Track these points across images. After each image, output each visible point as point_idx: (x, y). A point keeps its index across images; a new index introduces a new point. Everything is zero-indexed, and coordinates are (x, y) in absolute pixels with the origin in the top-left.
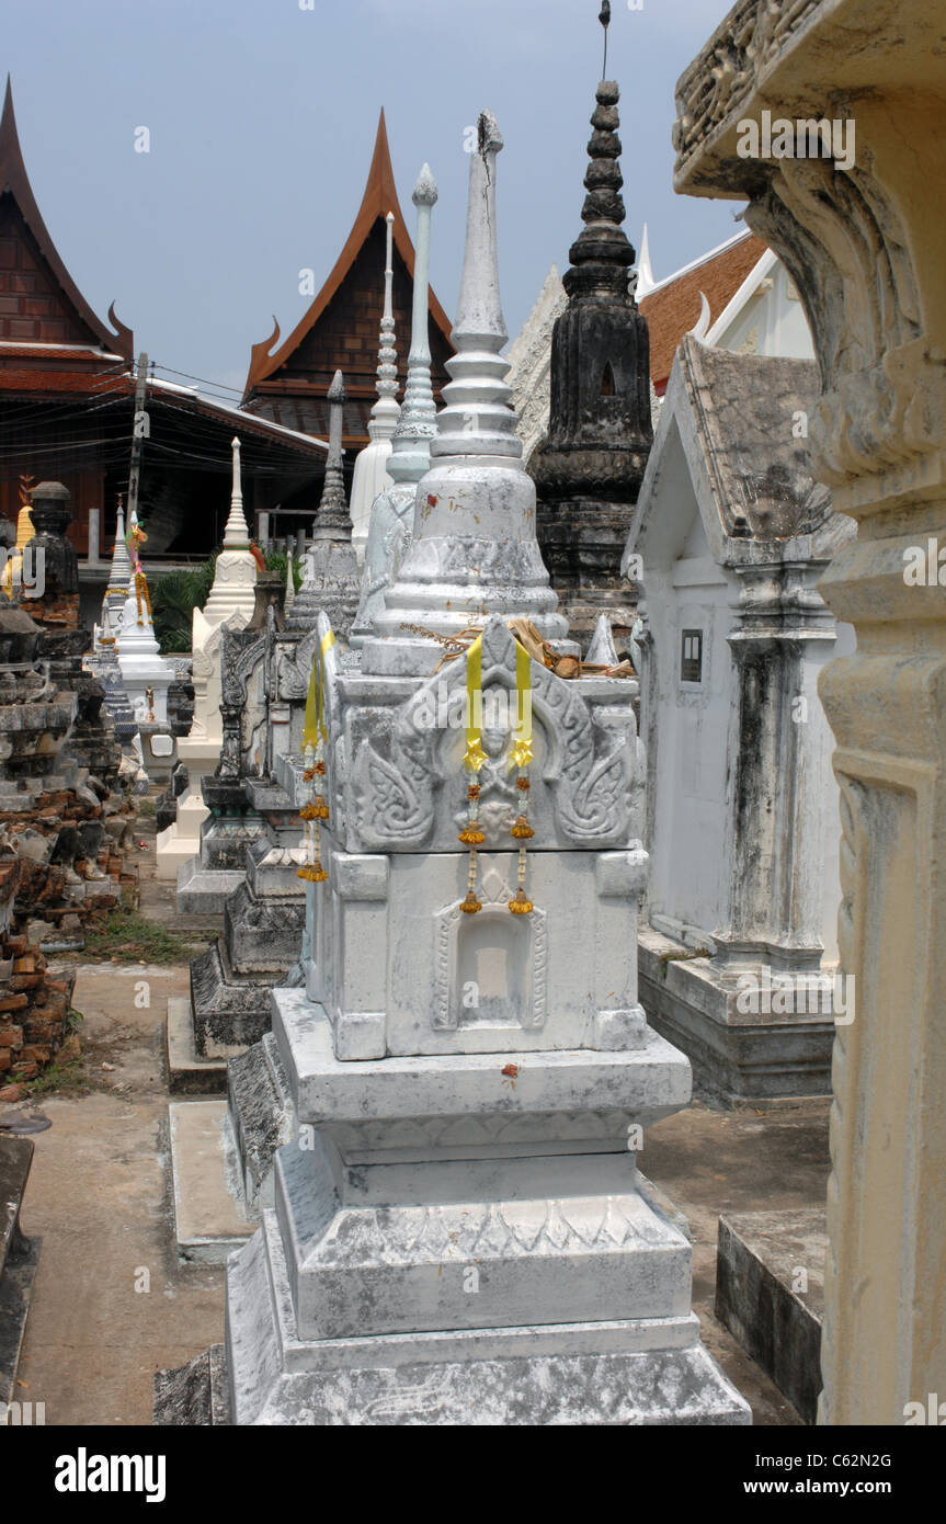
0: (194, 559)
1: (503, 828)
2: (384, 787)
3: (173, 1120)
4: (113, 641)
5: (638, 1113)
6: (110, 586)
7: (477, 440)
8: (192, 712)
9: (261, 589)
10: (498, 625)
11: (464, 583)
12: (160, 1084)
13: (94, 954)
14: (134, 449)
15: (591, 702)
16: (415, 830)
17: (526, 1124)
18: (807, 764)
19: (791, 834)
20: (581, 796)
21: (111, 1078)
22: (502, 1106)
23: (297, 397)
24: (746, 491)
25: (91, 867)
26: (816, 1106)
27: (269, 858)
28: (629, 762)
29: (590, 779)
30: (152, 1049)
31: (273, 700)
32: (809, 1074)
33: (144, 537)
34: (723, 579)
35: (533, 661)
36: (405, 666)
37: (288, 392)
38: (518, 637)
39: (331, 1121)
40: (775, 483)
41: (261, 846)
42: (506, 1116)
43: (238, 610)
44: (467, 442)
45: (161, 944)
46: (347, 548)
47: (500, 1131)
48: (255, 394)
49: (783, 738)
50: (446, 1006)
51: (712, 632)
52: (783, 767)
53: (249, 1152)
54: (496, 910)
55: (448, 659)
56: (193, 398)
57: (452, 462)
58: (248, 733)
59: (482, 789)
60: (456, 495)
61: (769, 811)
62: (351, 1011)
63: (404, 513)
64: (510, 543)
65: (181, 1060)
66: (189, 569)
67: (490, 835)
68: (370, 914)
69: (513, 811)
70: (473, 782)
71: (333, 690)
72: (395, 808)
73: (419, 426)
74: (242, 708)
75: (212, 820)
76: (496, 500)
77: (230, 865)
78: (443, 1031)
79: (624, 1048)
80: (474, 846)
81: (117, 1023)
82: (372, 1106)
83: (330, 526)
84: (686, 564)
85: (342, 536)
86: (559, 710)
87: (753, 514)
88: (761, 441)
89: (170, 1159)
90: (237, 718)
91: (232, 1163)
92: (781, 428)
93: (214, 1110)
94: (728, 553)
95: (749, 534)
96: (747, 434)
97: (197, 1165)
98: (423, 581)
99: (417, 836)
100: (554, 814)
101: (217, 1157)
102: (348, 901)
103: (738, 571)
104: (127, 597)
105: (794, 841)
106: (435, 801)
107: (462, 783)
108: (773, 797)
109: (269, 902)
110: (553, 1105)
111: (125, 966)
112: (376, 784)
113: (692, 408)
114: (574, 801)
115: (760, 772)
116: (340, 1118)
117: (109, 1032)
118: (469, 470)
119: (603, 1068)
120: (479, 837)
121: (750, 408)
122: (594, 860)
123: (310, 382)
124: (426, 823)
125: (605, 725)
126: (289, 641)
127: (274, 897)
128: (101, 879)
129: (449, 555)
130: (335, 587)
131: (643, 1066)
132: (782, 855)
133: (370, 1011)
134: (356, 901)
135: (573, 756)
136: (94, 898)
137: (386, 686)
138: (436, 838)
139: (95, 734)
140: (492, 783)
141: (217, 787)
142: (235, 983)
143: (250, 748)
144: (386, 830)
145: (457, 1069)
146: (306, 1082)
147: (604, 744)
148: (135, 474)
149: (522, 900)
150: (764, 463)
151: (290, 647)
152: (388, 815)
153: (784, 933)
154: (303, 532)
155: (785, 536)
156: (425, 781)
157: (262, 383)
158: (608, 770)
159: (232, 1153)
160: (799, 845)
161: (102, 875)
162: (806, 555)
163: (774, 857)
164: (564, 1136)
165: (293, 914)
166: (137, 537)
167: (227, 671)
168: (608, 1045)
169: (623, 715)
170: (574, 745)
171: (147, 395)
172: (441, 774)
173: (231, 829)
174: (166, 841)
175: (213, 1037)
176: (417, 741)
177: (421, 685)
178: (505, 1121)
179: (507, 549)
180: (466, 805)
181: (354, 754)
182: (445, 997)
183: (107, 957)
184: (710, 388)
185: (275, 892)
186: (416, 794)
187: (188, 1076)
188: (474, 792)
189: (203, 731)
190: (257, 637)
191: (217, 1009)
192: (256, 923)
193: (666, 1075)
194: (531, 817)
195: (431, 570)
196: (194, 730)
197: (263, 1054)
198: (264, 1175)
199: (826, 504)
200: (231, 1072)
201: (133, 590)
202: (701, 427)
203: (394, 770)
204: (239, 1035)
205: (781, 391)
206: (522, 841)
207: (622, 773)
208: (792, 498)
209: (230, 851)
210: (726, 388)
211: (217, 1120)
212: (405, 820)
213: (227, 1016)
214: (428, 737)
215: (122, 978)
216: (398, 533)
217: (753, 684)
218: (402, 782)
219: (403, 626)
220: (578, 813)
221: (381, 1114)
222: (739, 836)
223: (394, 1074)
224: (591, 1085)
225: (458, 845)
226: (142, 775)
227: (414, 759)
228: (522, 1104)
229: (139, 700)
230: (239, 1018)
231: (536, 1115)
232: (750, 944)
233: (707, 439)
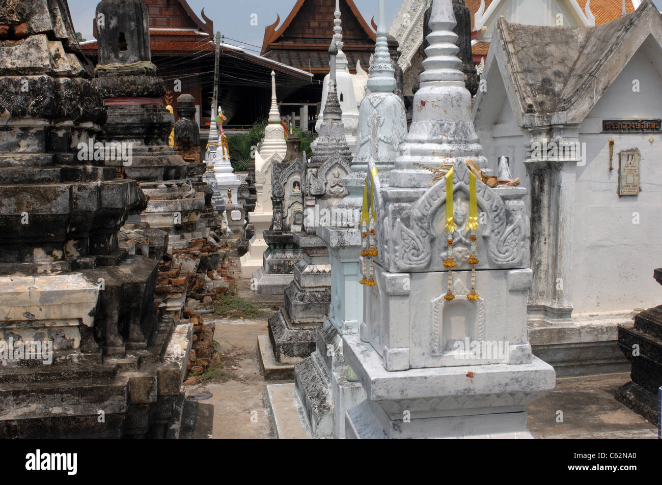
0: (245, 128)
1: (464, 260)
2: (408, 241)
3: (270, 393)
4: (213, 167)
5: (530, 394)
6: (209, 141)
7: (444, 73)
8: (256, 200)
9: (290, 142)
10: (461, 163)
11: (440, 142)
12: (260, 376)
13: (219, 315)
14: (215, 77)
15: (504, 198)
16: (423, 261)
17: (476, 400)
18: (564, 220)
19: (557, 254)
20: (500, 243)
21: (237, 373)
22: (466, 391)
23: (289, 50)
24: (532, 91)
25: (215, 274)
26: (570, 382)
27: (307, 270)
28: (523, 227)
29: (505, 235)
30: (253, 359)
31: (307, 195)
32: (566, 367)
33: (225, 118)
34: (521, 133)
35: (477, 180)
36: (413, 183)
37: (284, 48)
38: (469, 168)
39: (386, 400)
40: (545, 87)
41: (302, 263)
42: (468, 396)
43: (276, 152)
44: (440, 75)
45: (249, 309)
46: (339, 123)
47: (464, 403)
48: (268, 49)
49: (552, 209)
50: (437, 344)
51: (513, 158)
52: (552, 222)
53: (313, 408)
54: (460, 298)
55: (436, 179)
56: (242, 52)
57: (432, 84)
58: (285, 210)
59: (454, 241)
60: (435, 100)
61: (545, 243)
62: (393, 348)
63: (377, 106)
64: (461, 122)
65: (269, 364)
66: (243, 132)
67: (457, 263)
68: (402, 301)
69: (468, 251)
70: (450, 238)
71: (380, 195)
72: (413, 251)
73: (383, 65)
74: (282, 198)
75: (269, 250)
76: (454, 102)
77: (278, 272)
78: (436, 356)
79: (521, 363)
80: (450, 268)
81: (235, 347)
82: (405, 393)
83: (331, 113)
84: (499, 126)
85: (337, 117)
86: (490, 202)
87: (535, 102)
88: (538, 67)
89: (271, 411)
90: (280, 202)
91: (301, 413)
92: (547, 60)
93: (289, 387)
94: (525, 121)
95: (535, 112)
96: (531, 63)
97: (285, 414)
98: (420, 142)
99: (423, 264)
100: (487, 252)
101: (293, 410)
102: (391, 296)
103: (529, 130)
104: (217, 146)
105: (558, 257)
106: (432, 247)
107: (444, 239)
108: (547, 237)
109: (308, 290)
110: (490, 391)
111: (234, 320)
112: (404, 240)
113: (504, 52)
114: (497, 246)
115: (541, 225)
116: (390, 398)
117: (232, 351)
118: (441, 88)
119: (514, 373)
120: (453, 264)
121: (532, 51)
122: (506, 274)
123: (295, 42)
124: (428, 258)
125: (511, 209)
126: (314, 167)
127: (310, 287)
128: (220, 280)
129: (433, 129)
130: (334, 141)
131: (532, 371)
132: (552, 264)
133: (402, 348)
134: (395, 296)
135: (496, 225)
136: (217, 288)
137: (408, 193)
138: (432, 265)
139: (210, 211)
140: (458, 238)
141: (272, 235)
142: (293, 328)
143: (286, 217)
144: (409, 262)
145: (444, 374)
146: (374, 382)
147: (510, 218)
148: (216, 89)
149: (474, 294)
150: (540, 78)
151: (314, 170)
152: (410, 255)
153: (554, 301)
154: (294, 113)
155: (552, 112)
156: (427, 238)
157: (272, 44)
158: (513, 231)
159: (301, 408)
160: (561, 259)
161: (220, 278)
162: (563, 121)
163: (548, 265)
164: (493, 405)
165: (319, 296)
166: (221, 118)
167: (275, 181)
168: (514, 361)
169: (520, 204)
170: (497, 220)
171: (221, 51)
172: (434, 234)
173: (279, 255)
174: (245, 260)
175: (284, 353)
176: (423, 219)
177: (424, 192)
178: (467, 398)
179: (460, 126)
180: (446, 249)
181: (393, 226)
182: (437, 340)
183: (225, 316)
184: (512, 42)
185: (310, 285)
186: (423, 245)
187: (273, 372)
188: (450, 243)
189: (262, 209)
190: (288, 165)
191: (285, 340)
192: (302, 300)
193: (543, 376)
194: (476, 254)
195: (424, 137)
196: (257, 209)
197: (313, 362)
198: (320, 419)
199: (572, 97)
200: (297, 371)
201: (220, 143)
202: (509, 61)
203: (412, 233)
204: (296, 353)
205: (547, 42)
206: (473, 265)
207: (520, 232)
208: (554, 93)
209: (278, 265)
210: (520, 42)
211: (291, 393)
212: (418, 256)
213: (290, 344)
214: (428, 217)
215: (234, 325)
216: (374, 116)
217: (537, 183)
218: (416, 238)
219: (414, 164)
220: (499, 252)
221: (410, 396)
222: (531, 255)
223: (416, 377)
224: (508, 381)
225: (442, 268)
226: (229, 230)
227: (422, 228)
228: (476, 390)
229: (224, 194)
230: (296, 345)
231: (482, 395)
232: (537, 306)
233: (512, 67)
